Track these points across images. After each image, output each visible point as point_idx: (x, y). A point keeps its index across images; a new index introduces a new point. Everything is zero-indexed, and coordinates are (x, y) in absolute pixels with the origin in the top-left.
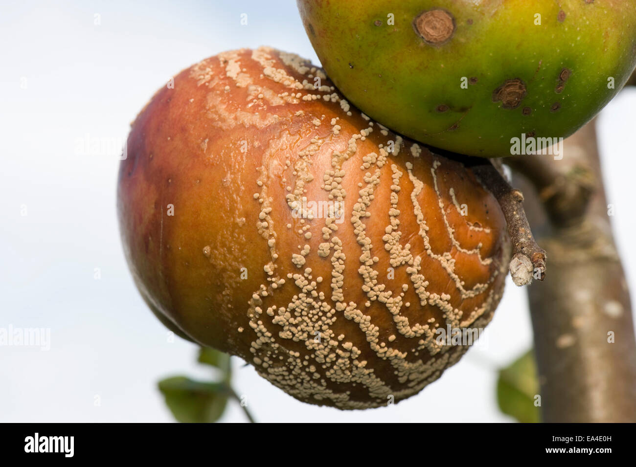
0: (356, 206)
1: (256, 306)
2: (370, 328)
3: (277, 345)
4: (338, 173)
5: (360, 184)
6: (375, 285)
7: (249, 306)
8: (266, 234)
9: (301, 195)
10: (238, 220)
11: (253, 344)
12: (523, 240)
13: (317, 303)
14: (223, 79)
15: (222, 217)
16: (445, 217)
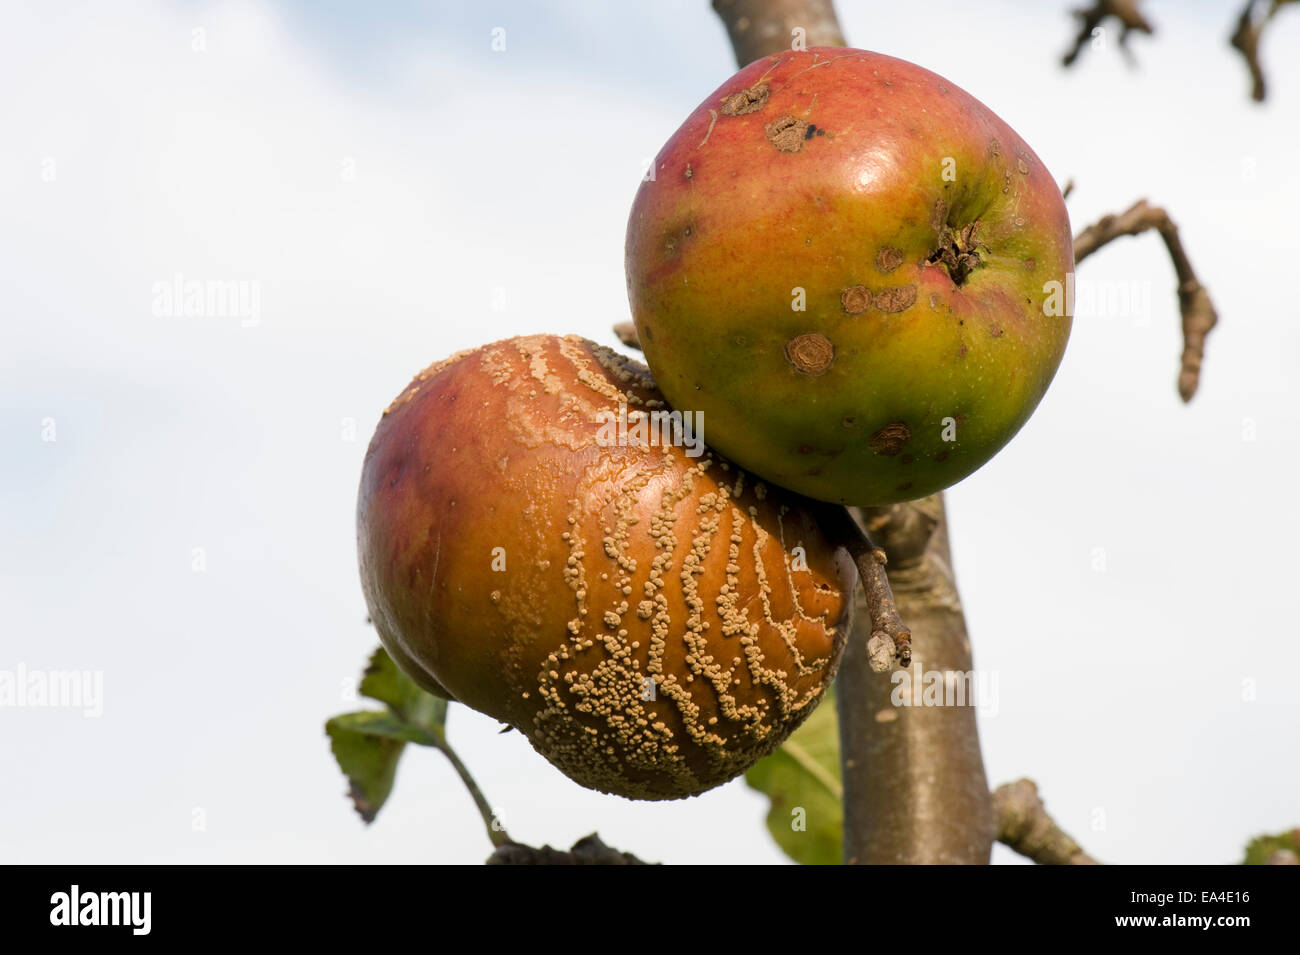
0: (689, 558)
1: (551, 670)
2: (689, 708)
3: (570, 719)
4: (670, 516)
5: (695, 532)
6: (702, 657)
7: (542, 668)
8: (574, 583)
9: (622, 539)
10: (541, 563)
11: (539, 713)
12: (885, 614)
13: (629, 672)
14: (527, 380)
15: (520, 557)
16: (790, 577)
